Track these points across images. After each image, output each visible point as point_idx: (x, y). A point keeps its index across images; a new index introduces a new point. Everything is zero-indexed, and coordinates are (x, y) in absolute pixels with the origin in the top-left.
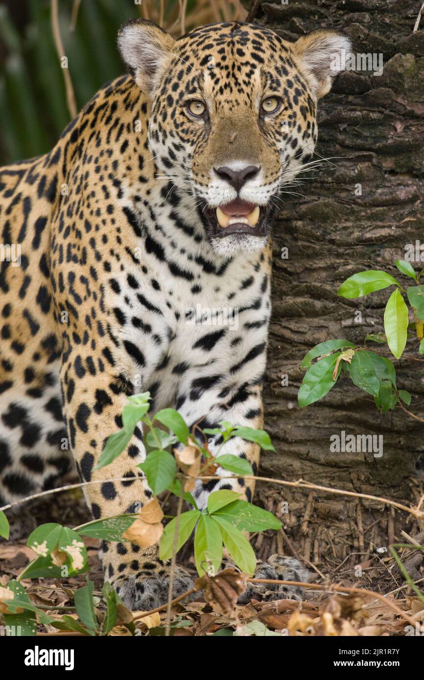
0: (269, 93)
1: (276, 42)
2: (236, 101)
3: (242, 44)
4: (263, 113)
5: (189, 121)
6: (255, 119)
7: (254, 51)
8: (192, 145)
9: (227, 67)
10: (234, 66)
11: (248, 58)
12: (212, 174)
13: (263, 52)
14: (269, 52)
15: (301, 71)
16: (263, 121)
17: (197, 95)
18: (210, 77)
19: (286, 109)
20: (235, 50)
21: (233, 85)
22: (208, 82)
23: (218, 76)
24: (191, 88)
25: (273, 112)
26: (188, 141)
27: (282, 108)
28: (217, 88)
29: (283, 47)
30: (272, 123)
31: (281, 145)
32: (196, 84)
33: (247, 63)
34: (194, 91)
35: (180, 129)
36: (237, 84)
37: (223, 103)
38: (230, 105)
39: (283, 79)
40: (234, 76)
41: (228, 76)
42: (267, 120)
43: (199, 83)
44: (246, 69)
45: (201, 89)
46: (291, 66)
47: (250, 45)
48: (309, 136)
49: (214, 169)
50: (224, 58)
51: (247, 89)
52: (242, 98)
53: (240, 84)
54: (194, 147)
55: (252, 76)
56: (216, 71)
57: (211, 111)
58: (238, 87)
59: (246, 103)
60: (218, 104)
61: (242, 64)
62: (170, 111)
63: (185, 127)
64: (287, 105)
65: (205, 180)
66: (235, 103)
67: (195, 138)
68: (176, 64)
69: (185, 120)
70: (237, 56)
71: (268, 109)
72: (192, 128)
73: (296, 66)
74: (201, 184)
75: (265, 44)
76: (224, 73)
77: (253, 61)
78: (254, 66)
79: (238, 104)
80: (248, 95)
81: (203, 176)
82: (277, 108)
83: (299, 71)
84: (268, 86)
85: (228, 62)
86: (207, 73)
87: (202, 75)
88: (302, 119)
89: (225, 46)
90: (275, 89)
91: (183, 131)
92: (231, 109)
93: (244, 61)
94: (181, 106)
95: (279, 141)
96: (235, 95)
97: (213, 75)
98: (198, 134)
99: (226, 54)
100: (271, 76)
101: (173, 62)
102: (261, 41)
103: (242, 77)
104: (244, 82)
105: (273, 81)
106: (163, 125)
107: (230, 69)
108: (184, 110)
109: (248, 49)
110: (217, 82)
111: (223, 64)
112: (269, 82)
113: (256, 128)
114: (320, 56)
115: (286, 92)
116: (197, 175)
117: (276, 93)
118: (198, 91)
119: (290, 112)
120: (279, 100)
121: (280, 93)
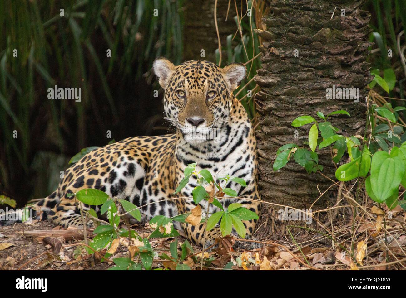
0: (211, 90)
1: (215, 68)
2: (197, 92)
3: (201, 69)
4: (208, 97)
5: (178, 99)
6: (204, 100)
7: (206, 72)
8: (179, 108)
9: (194, 78)
10: (197, 78)
11: (203, 75)
12: (186, 121)
13: (209, 72)
14: (211, 72)
15: (225, 80)
16: (208, 101)
17: (182, 89)
18: (187, 82)
19: (217, 96)
20: (198, 72)
21: (196, 85)
22: (187, 84)
23: (191, 81)
24: (180, 85)
25: (212, 97)
26: (177, 106)
27: (216, 96)
28: (190, 86)
29: (217, 70)
30: (211, 102)
31: (215, 111)
32: (182, 84)
33: (202, 77)
34: (181, 87)
35: (175, 101)
36: (198, 85)
37: (192, 93)
38: (195, 93)
39: (217, 84)
40: (197, 82)
41: (195, 82)
42: (209, 100)
43: (183, 84)
44: (202, 79)
45: (184, 86)
46: (220, 77)
47: (204, 69)
48: (227, 107)
49: (187, 119)
50: (193, 74)
51: (202, 88)
52: (200, 91)
53: (199, 85)
54: (180, 109)
55: (205, 83)
56: (190, 79)
57: (187, 95)
58: (198, 86)
59: (201, 93)
60: (190, 93)
61: (201, 77)
62: (171, 93)
63: (177, 101)
64: (218, 94)
65: (183, 123)
66: (197, 93)
67: (180, 106)
68: (174, 75)
69: (177, 98)
70: (199, 74)
71: (210, 96)
72: (179, 101)
73: (223, 78)
74: (181, 124)
75: (210, 69)
76: (193, 80)
77: (205, 76)
78: (205, 78)
79: (198, 93)
80: (202, 90)
81: (182, 121)
82: (214, 96)
83: (224, 80)
84: (211, 87)
85: (195, 76)
86: (186, 80)
87: (184, 81)
88: (224, 100)
89: (194, 69)
90: (213, 88)
91: (176, 102)
92: (195, 95)
93: (201, 76)
94: (175, 92)
95: (214, 109)
96: (197, 90)
97: (189, 81)
98: (182, 104)
99: (194, 73)
100: (212, 83)
101: (173, 74)
102: (208, 68)
103: (200, 83)
104: (201, 85)
105: (212, 85)
106: (168, 99)
107: (196, 79)
108: (176, 94)
109: (203, 71)
110: (190, 84)
111: (193, 76)
112: (211, 85)
113: (205, 103)
114: (233, 74)
115: (218, 89)
116: (180, 120)
117: (214, 90)
118: (182, 87)
119: (219, 97)
120: (215, 92)
121: (215, 90)
